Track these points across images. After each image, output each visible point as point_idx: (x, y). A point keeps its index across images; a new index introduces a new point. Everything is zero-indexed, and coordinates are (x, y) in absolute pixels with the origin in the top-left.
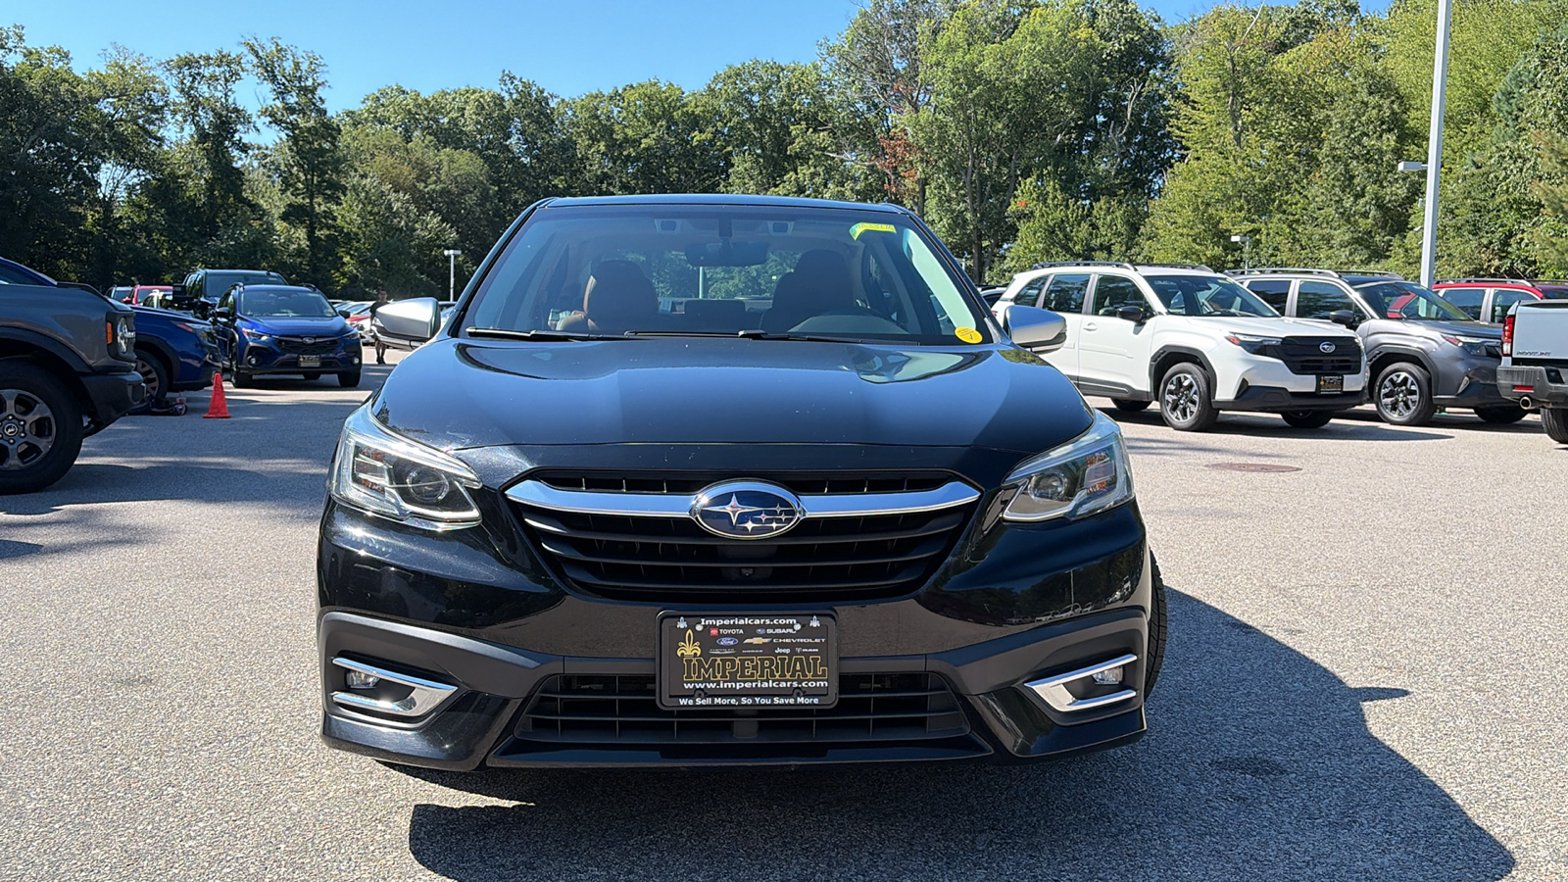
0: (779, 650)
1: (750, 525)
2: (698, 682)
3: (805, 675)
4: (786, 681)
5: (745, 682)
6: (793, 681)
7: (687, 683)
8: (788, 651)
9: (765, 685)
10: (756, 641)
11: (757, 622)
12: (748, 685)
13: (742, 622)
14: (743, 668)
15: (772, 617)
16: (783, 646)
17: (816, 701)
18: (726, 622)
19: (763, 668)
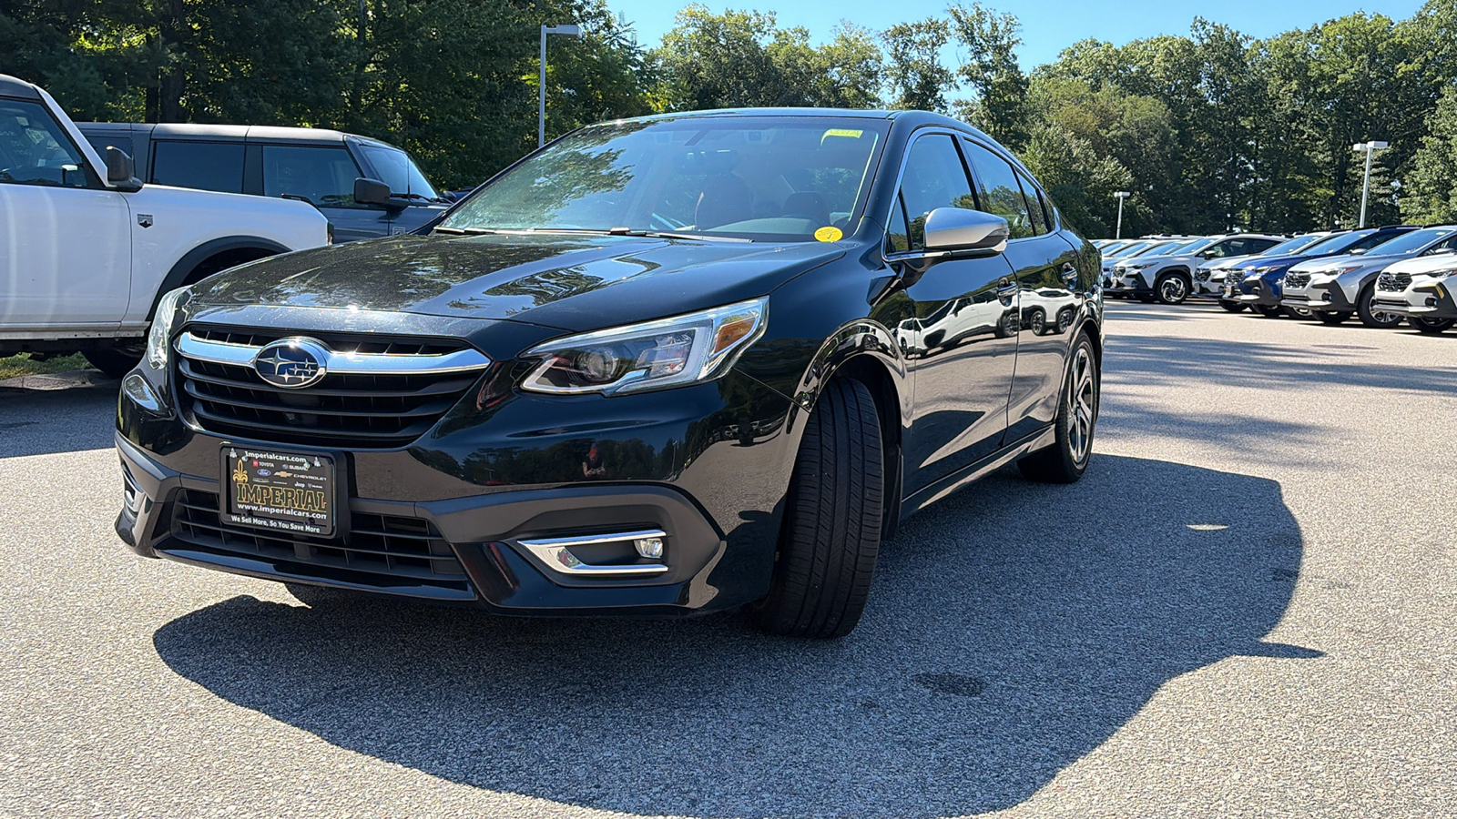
0: (297, 484)
1: (286, 376)
2: (247, 504)
3: (314, 508)
4: (302, 511)
5: (276, 508)
6: (306, 511)
7: (240, 503)
8: (303, 486)
9: (288, 512)
10: (283, 474)
11: (281, 458)
12: (278, 511)
13: (271, 457)
14: (275, 496)
15: (291, 454)
16: (301, 481)
17: (318, 531)
18: (261, 456)
19: (287, 498)
